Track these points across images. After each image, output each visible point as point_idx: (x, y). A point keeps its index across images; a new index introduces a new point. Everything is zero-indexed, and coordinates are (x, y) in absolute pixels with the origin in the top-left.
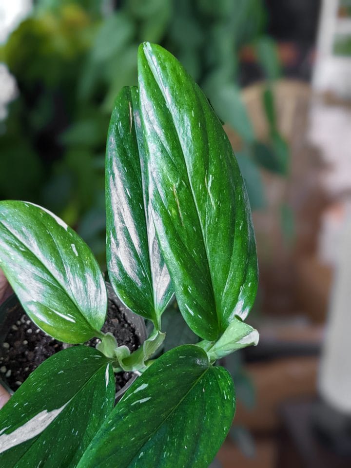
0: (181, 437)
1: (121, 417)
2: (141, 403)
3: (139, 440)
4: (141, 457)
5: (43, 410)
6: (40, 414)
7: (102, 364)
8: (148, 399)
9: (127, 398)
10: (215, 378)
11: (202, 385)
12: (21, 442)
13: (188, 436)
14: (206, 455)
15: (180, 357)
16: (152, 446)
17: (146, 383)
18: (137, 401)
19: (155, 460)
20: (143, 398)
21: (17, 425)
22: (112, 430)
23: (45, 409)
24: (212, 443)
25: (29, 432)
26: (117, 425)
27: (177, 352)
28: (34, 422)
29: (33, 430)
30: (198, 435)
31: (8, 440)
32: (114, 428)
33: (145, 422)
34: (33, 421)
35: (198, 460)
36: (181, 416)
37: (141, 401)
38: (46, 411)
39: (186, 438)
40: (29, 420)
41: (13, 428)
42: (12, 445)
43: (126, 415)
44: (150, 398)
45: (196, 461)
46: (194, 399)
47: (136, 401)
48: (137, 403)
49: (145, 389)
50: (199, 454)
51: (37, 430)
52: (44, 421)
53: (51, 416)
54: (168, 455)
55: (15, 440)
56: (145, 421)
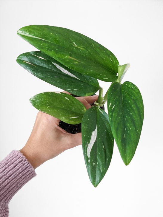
2: (113, 108)
3: (121, 116)
4: (126, 120)
11: (124, 91)
12: (94, 143)
16: (126, 115)
19: (130, 117)
20: (113, 106)
23: (93, 131)
29: (94, 138)
32: (113, 119)
36: (126, 102)
39: (132, 106)
44: (115, 105)
46: (125, 96)
49: (111, 104)
52: (95, 134)
53: (96, 132)
54: (132, 114)
56: (119, 111)
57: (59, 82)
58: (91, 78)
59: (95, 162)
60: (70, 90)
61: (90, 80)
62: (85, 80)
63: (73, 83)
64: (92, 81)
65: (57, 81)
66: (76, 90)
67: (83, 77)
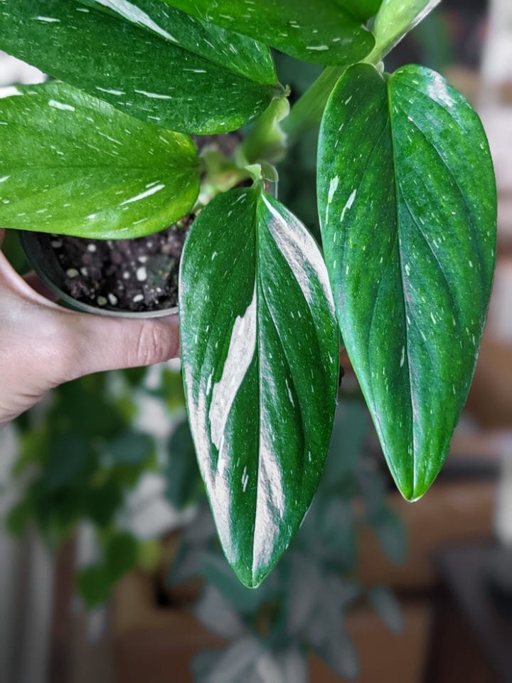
0: (435, 205)
1: (343, 248)
2: (349, 208)
3: (390, 254)
4: (410, 272)
5: (235, 320)
6: (235, 328)
7: (253, 203)
8: (353, 196)
9: (327, 216)
10: (412, 89)
11: (402, 113)
12: (243, 376)
13: (444, 197)
14: (485, 200)
15: (346, 103)
16: (412, 248)
17: (334, 177)
18: (344, 210)
19: (430, 262)
20: (347, 199)
21: (220, 363)
22: (347, 273)
23: (235, 317)
24: (480, 179)
25: (241, 358)
26: (348, 261)
27: (336, 100)
28: (237, 343)
29: (244, 352)
30: (455, 184)
31: (225, 387)
32: (348, 268)
33: (377, 227)
34: (234, 342)
35: (479, 215)
36: (411, 179)
37: (349, 204)
38: (239, 317)
39: (444, 200)
40: (229, 344)
41: (219, 369)
42: (236, 389)
43: (345, 239)
44: (355, 191)
45: (479, 219)
46: (408, 142)
47: (342, 211)
48: (346, 213)
49: (340, 186)
50: (475, 206)
51: (249, 349)
52: (247, 331)
53: (250, 319)
54: (440, 241)
55: (233, 380)
56: (376, 225)
57: (60, 49)
58: (235, 36)
59: (247, 473)
60: (119, 93)
61: (232, 48)
62: (204, 45)
63: (140, 56)
64: (241, 51)
65: (50, 43)
66: (152, 99)
67: (193, 31)
